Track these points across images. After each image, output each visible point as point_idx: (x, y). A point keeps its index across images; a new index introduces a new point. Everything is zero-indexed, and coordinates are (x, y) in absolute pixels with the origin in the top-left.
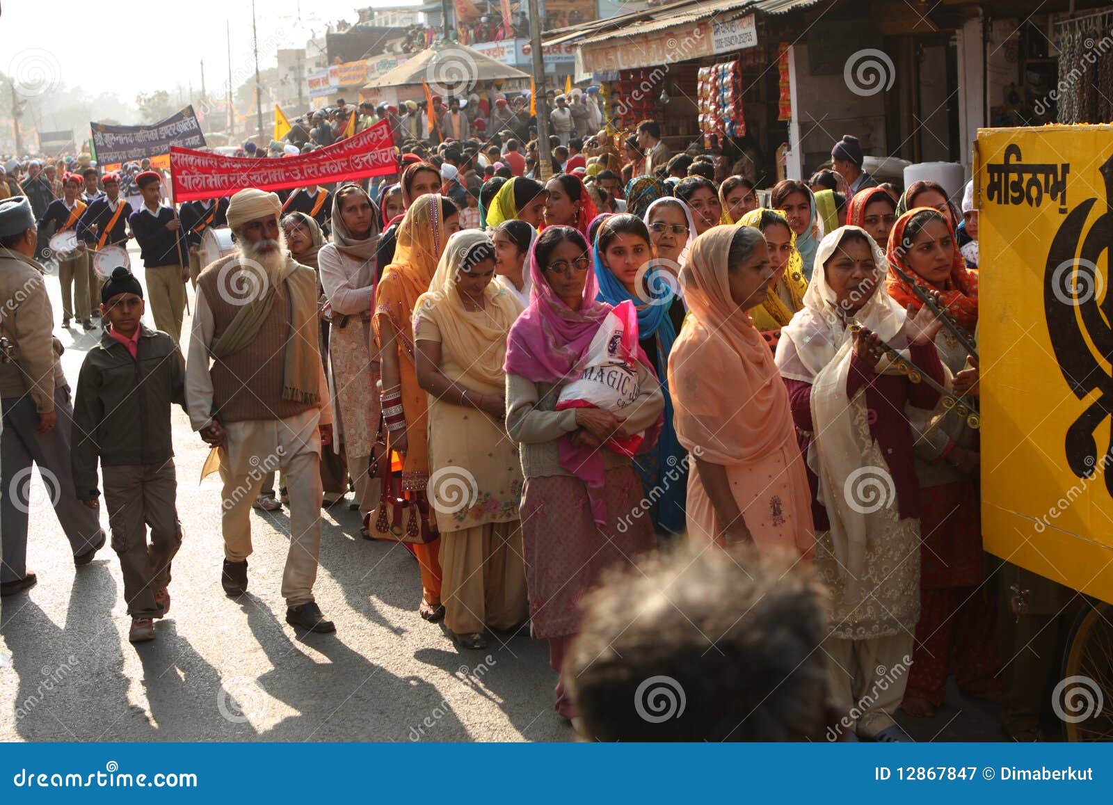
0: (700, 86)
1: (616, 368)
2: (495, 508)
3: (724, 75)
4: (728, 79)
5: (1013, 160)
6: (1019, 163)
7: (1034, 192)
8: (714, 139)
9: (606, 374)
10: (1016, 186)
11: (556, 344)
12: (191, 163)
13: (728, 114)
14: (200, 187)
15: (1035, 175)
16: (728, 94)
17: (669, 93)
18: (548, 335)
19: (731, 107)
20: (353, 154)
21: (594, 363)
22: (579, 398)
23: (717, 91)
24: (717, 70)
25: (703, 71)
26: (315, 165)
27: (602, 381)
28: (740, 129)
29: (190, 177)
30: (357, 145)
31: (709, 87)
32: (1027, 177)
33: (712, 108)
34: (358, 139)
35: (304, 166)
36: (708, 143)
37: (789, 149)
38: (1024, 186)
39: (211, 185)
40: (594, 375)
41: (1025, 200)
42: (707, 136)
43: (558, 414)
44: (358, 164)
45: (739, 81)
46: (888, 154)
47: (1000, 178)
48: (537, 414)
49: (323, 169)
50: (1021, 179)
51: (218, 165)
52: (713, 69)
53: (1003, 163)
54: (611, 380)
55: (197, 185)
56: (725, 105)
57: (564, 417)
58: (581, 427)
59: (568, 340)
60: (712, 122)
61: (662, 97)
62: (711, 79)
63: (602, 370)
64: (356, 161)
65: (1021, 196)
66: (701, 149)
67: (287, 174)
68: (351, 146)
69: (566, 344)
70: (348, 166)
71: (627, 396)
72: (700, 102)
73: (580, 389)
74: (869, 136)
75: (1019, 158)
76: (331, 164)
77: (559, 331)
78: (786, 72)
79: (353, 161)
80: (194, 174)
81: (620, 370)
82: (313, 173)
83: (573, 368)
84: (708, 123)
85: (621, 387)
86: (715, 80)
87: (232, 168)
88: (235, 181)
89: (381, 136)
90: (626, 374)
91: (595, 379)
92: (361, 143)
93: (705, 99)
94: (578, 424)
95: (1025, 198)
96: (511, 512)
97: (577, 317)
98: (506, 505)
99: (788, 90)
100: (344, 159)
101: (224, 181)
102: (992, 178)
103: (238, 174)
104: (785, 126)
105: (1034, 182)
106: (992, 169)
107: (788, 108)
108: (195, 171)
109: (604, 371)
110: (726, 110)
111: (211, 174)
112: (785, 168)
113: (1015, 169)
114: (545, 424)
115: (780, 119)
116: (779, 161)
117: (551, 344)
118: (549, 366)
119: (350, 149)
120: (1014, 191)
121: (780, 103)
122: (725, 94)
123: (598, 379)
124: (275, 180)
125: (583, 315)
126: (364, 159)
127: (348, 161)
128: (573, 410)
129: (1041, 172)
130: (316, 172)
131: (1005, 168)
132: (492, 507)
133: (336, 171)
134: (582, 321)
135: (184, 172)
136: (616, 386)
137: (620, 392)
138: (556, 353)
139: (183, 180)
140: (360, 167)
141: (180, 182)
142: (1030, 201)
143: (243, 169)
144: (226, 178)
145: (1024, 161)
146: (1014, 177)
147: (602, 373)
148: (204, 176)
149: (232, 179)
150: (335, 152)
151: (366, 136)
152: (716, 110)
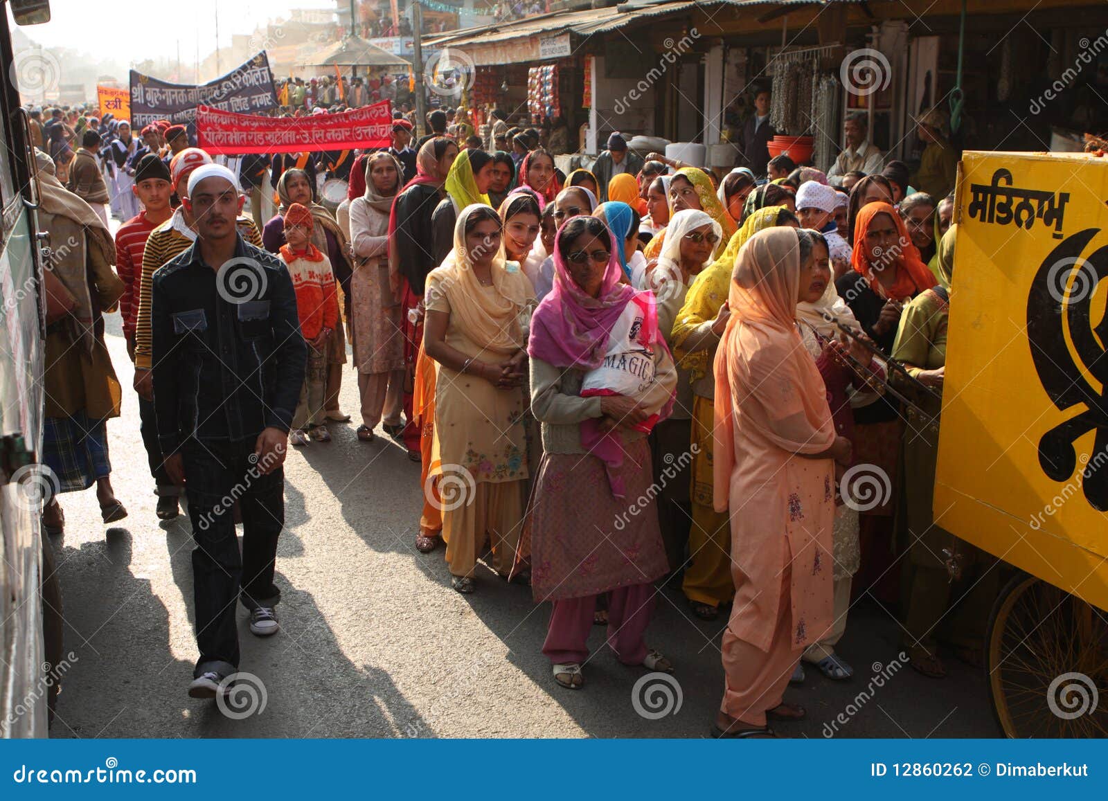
0: (530, 80)
1: (638, 355)
2: (489, 469)
3: (547, 74)
4: (549, 77)
5: (1002, 183)
6: (1008, 186)
7: (1024, 215)
8: (538, 117)
9: (628, 361)
10: (1004, 208)
11: (579, 332)
12: (215, 121)
13: (549, 101)
14: (222, 142)
15: (1027, 200)
16: (549, 87)
17: (508, 84)
18: (570, 322)
19: (550, 97)
20: (357, 126)
21: (616, 351)
22: (604, 387)
23: (542, 84)
24: (542, 71)
25: (532, 70)
26: (323, 131)
27: (624, 369)
28: (556, 111)
29: (213, 133)
30: (361, 117)
31: (536, 82)
32: (1017, 201)
33: (538, 96)
34: (362, 113)
35: (313, 131)
36: (534, 120)
37: (589, 128)
38: (1013, 208)
39: (231, 142)
40: (617, 363)
41: (1013, 221)
42: (533, 115)
43: (584, 401)
44: (359, 135)
45: (557, 79)
46: (656, 135)
47: (985, 198)
48: (562, 398)
49: (328, 135)
50: (1010, 202)
51: (239, 124)
52: (539, 70)
53: (989, 184)
54: (633, 367)
55: (219, 141)
56: (547, 95)
57: (591, 404)
58: (606, 415)
59: (590, 327)
60: (538, 106)
61: (503, 86)
62: (538, 76)
63: (623, 356)
64: (358, 132)
65: (1008, 216)
66: (529, 124)
67: (298, 137)
68: (355, 118)
69: (587, 331)
70: (351, 136)
71: (647, 380)
72: (529, 91)
73: (605, 377)
74: (643, 121)
75: (1009, 181)
76: (336, 132)
77: (580, 320)
78: (589, 74)
79: (355, 131)
80: (216, 131)
81: (641, 356)
82: (320, 138)
83: (596, 355)
84: (534, 106)
85: (642, 374)
86: (541, 77)
87: (251, 127)
88: (253, 140)
89: (383, 113)
90: (646, 359)
91: (618, 367)
92: (364, 117)
93: (533, 90)
94: (602, 412)
95: (1013, 219)
96: (503, 474)
97: (597, 304)
98: (500, 468)
99: (589, 87)
100: (349, 129)
101: (243, 139)
102: (976, 197)
103: (255, 133)
104: (587, 111)
105: (1025, 206)
106: (976, 189)
107: (589, 99)
108: (218, 128)
109: (626, 359)
110: (547, 98)
111: (232, 131)
112: (585, 140)
113: (1002, 191)
114: (570, 409)
115: (583, 107)
116: (581, 134)
117: (573, 333)
118: (569, 352)
119: (353, 120)
120: (1000, 211)
121: (584, 95)
122: (547, 87)
123: (622, 367)
124: (287, 142)
125: (602, 301)
126: (365, 131)
127: (351, 131)
128: (598, 399)
129: (1034, 198)
130: (323, 138)
131: (994, 190)
132: (487, 467)
133: (339, 139)
134: (602, 307)
135: (209, 128)
136: (637, 372)
137: (641, 378)
138: (579, 340)
139: (208, 136)
140: (360, 138)
141: (205, 136)
142: (1019, 223)
143: (260, 129)
144: (245, 136)
145: (1015, 186)
146: (1001, 199)
147: (625, 361)
148: (226, 133)
149: (250, 138)
150: (340, 120)
151: (369, 111)
152: (540, 98)
